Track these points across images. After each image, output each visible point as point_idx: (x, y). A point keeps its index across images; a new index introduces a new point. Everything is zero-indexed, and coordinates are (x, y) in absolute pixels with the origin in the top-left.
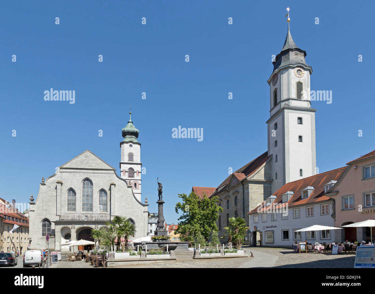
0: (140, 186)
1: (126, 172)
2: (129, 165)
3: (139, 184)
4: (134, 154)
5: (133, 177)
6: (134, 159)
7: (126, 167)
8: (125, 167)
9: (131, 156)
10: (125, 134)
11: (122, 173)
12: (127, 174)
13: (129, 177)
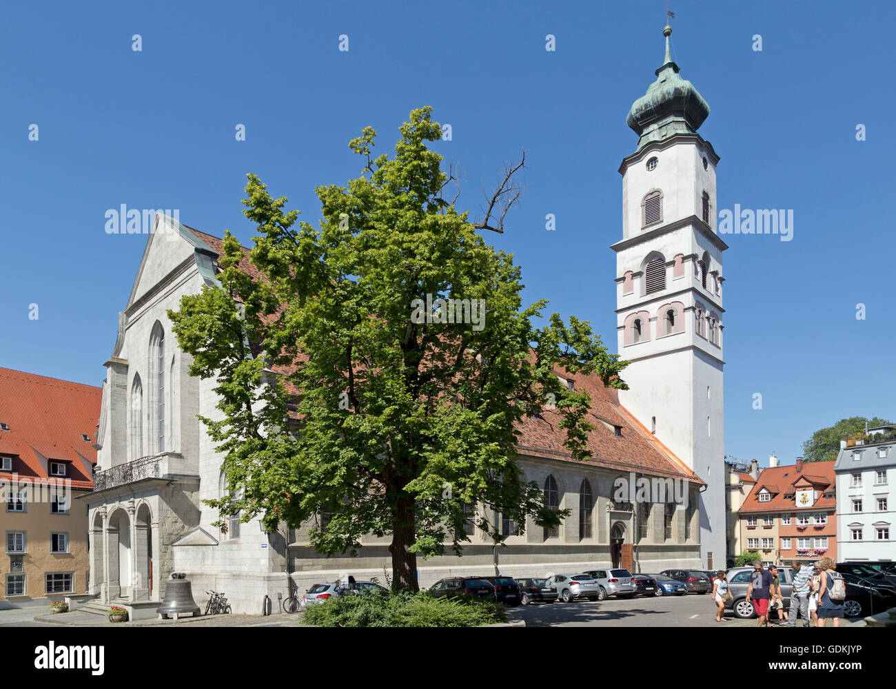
0: (690, 314)
1: (634, 275)
2: (647, 244)
3: (685, 309)
4: (665, 191)
5: (663, 287)
6: (664, 214)
7: (634, 259)
8: (631, 260)
9: (652, 205)
10: (639, 124)
11: (620, 287)
12: (638, 284)
13: (649, 292)
